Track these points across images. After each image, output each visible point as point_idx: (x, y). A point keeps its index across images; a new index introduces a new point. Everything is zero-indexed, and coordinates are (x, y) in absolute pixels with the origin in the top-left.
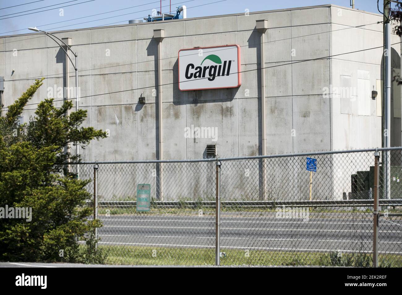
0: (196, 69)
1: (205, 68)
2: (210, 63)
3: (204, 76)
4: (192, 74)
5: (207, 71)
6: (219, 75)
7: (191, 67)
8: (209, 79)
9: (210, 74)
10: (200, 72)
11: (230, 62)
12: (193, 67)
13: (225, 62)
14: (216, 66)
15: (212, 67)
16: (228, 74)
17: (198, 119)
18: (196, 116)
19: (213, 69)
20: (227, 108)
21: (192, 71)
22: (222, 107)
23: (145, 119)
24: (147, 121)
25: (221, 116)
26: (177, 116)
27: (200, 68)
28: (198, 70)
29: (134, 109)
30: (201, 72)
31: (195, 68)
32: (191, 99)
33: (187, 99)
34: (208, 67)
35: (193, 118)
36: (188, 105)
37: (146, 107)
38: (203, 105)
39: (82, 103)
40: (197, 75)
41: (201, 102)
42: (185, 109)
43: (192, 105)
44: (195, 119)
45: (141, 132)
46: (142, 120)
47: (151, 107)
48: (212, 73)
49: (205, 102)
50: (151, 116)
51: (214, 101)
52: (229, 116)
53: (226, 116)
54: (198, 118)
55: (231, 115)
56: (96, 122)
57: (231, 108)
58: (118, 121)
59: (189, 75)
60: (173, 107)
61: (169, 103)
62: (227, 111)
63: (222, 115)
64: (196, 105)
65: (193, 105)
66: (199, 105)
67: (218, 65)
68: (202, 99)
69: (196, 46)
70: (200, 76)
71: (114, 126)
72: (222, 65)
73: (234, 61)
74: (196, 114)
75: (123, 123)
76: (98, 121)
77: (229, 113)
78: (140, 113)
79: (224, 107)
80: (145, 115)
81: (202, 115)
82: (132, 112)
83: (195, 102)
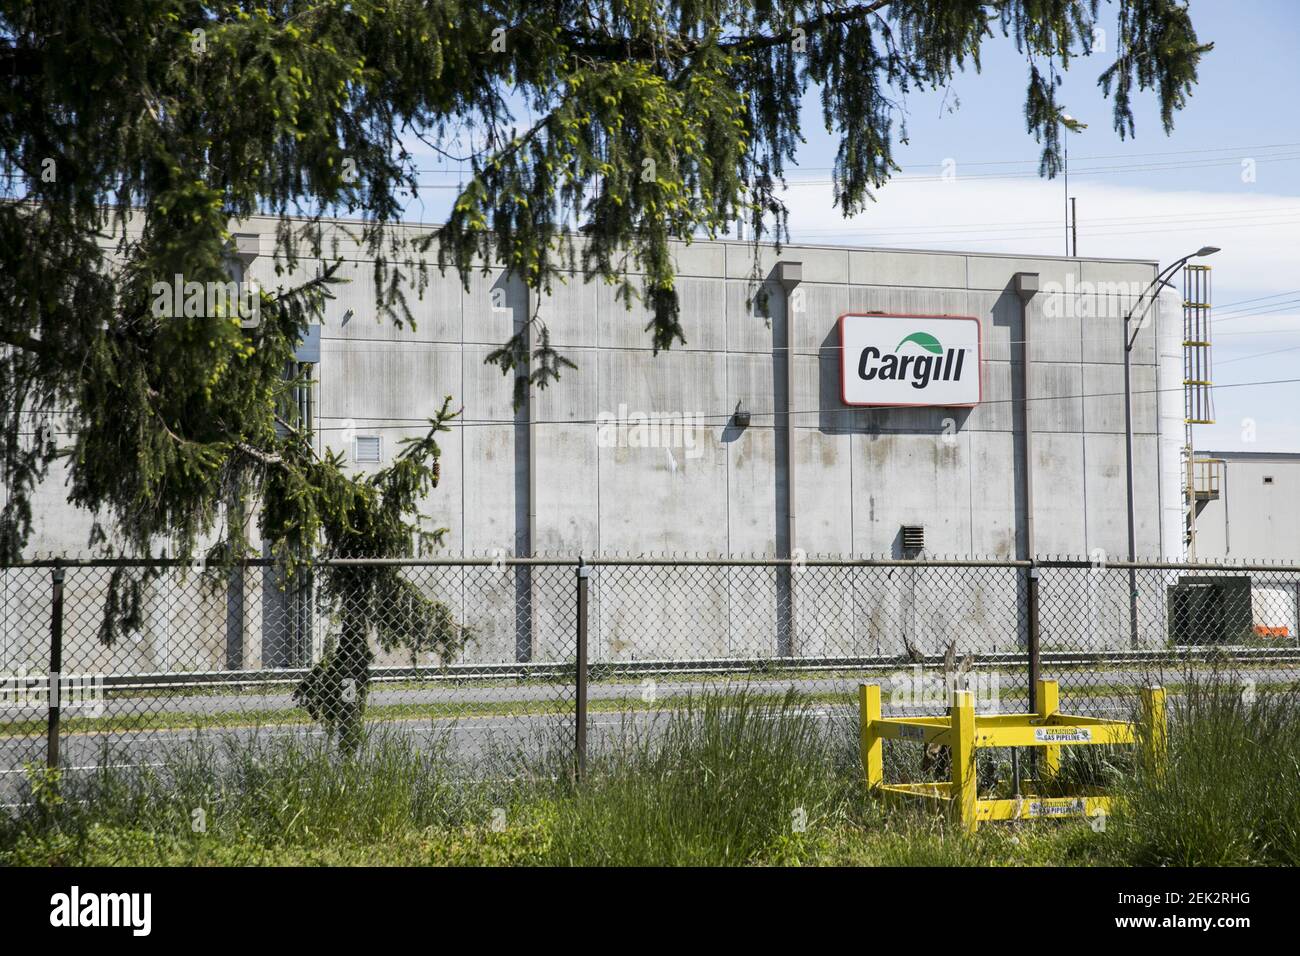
0: (885, 359)
1: (905, 361)
2: (916, 350)
3: (902, 376)
4: (874, 371)
5: (911, 367)
6: (936, 377)
7: (871, 354)
8: (915, 385)
9: (917, 374)
10: (893, 366)
11: (962, 352)
12: (876, 354)
13: (951, 352)
14: (930, 359)
15: (921, 359)
16: (957, 378)
17: (880, 470)
18: (875, 462)
19: (923, 364)
20: (946, 448)
21: (873, 363)
22: (935, 447)
23: (747, 464)
24: (753, 466)
25: (933, 465)
26: (828, 459)
27: (894, 359)
28: (890, 361)
29: (719, 438)
30: (895, 368)
31: (881, 357)
32: (864, 425)
33: (853, 423)
34: (912, 359)
35: (869, 466)
36: (856, 437)
37: (749, 434)
38: (891, 440)
39: (572, 415)
40: (887, 372)
41: (886, 432)
42: (849, 444)
43: (864, 435)
44: (873, 469)
45: (738, 491)
46: (739, 464)
47: (764, 436)
48: (922, 372)
49: (896, 432)
50: (763, 456)
51: (916, 432)
52: (950, 466)
53: (944, 465)
54: (880, 466)
55: (955, 463)
56: (613, 462)
57: (955, 449)
58: (674, 464)
59: (867, 372)
60: (819, 437)
61: (808, 430)
62: (947, 455)
63: (936, 463)
64: (875, 439)
65: (867, 438)
66: (881, 437)
67: (935, 356)
68: (889, 425)
69: (875, 310)
70: (892, 376)
71: (664, 474)
72: (945, 356)
73: (970, 351)
74: (877, 458)
75: (687, 469)
76: (617, 461)
77: (951, 460)
78: (736, 446)
79: (940, 446)
80: (748, 453)
81: (888, 461)
82: (714, 446)
83: (873, 430)
